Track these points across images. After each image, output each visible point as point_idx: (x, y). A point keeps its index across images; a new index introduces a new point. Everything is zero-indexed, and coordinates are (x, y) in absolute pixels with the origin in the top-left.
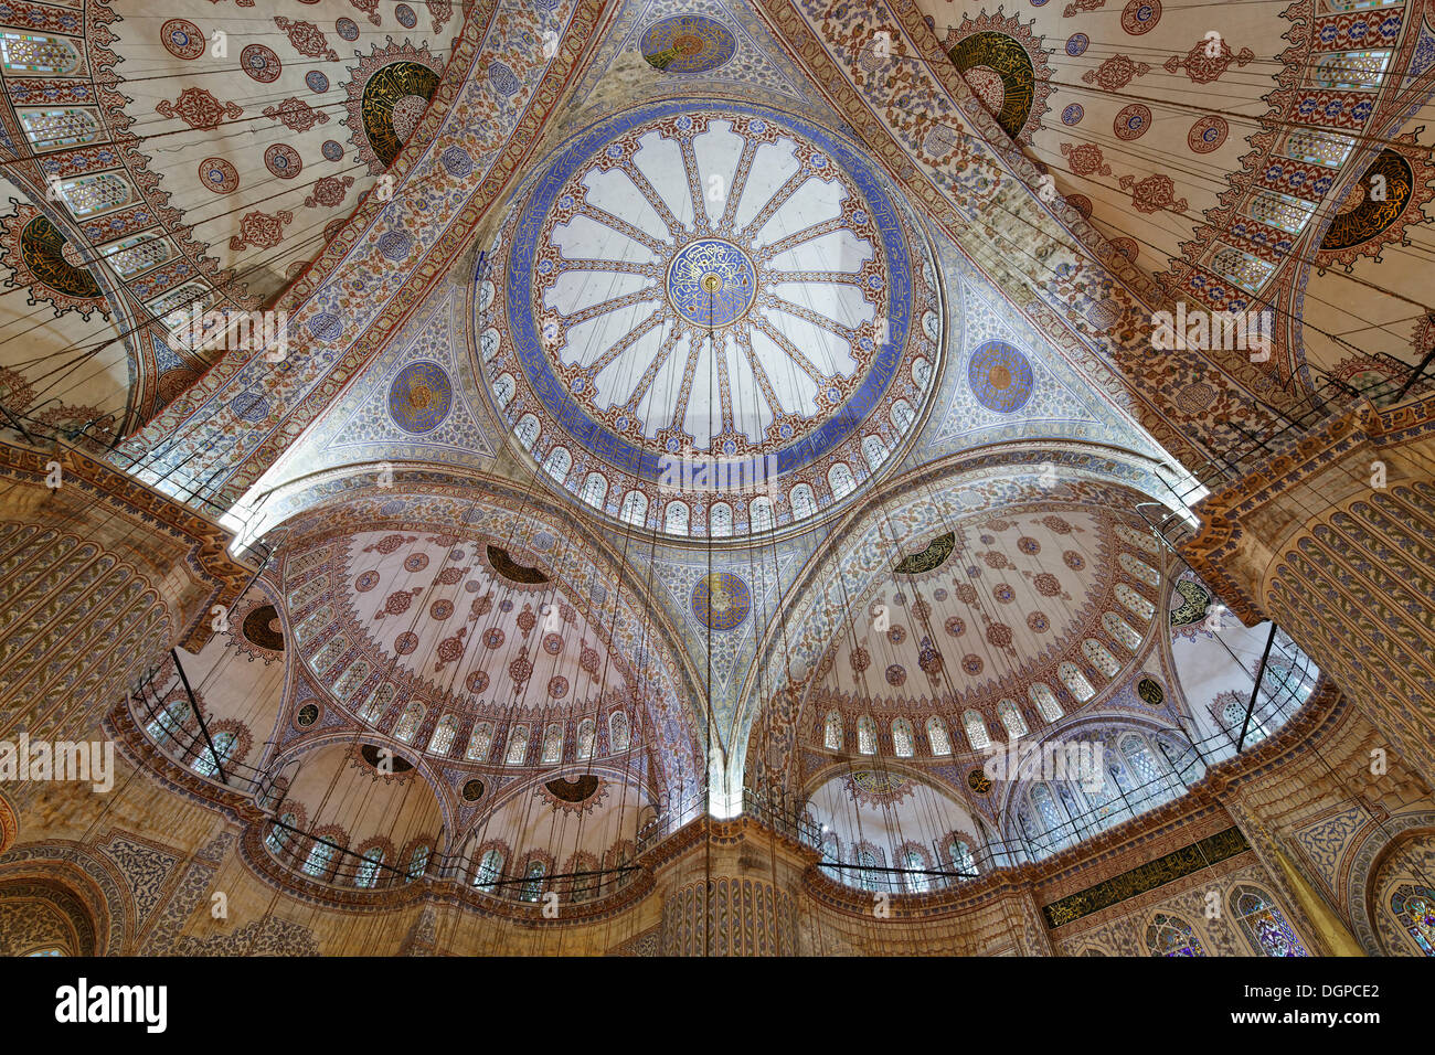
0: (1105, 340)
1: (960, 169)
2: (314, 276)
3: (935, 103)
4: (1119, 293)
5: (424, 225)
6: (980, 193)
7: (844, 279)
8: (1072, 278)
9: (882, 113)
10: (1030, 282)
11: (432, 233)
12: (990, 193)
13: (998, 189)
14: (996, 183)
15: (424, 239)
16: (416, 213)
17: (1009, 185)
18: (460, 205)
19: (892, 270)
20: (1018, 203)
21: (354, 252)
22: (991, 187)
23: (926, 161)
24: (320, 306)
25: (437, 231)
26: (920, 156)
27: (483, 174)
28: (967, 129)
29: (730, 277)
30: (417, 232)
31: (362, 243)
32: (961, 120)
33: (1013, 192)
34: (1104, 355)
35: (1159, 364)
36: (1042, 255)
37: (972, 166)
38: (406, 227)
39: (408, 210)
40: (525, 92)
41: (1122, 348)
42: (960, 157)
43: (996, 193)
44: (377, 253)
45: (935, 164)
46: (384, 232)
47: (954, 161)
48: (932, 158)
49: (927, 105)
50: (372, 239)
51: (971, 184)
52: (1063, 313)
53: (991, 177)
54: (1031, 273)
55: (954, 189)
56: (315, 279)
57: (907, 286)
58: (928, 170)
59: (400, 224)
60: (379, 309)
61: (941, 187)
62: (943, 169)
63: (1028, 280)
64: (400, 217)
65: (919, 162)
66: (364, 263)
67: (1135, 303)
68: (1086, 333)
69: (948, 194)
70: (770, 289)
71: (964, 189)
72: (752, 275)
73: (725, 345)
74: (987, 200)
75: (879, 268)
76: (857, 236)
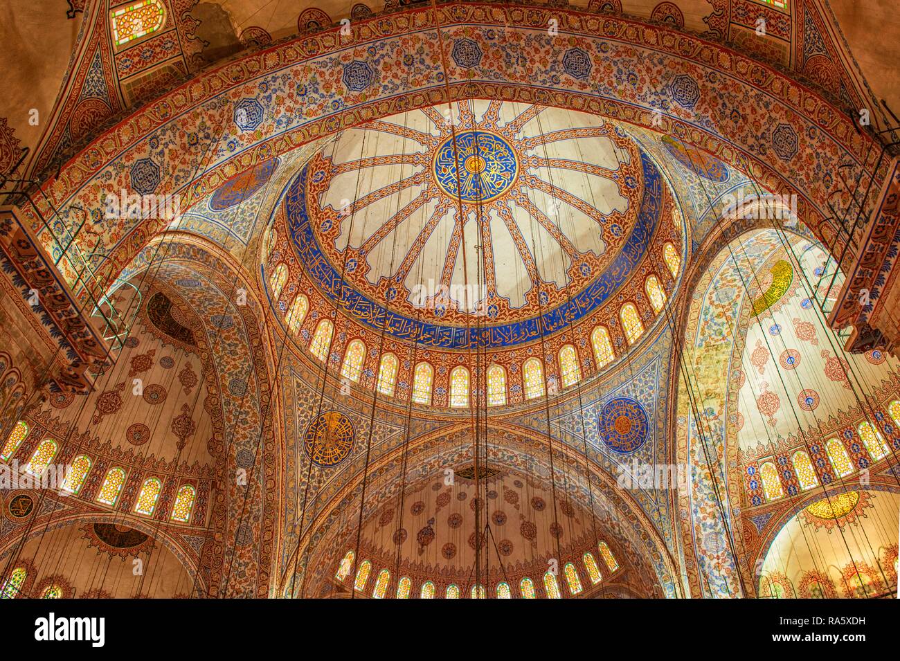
0: (698, 469)
1: (719, 316)
2: (271, 59)
4: (721, 448)
5: (395, 76)
6: (714, 336)
8: (709, 420)
10: (691, 405)
11: (396, 87)
12: (717, 341)
13: (723, 342)
14: (724, 338)
15: (385, 87)
16: (398, 64)
17: (727, 345)
18: (436, 83)
19: (603, 276)
20: (722, 357)
21: (321, 59)
22: (720, 337)
23: (710, 299)
24: (257, 91)
25: (401, 89)
26: (711, 293)
27: (476, 78)
28: (740, 300)
29: (492, 173)
30: (385, 78)
31: (334, 56)
33: (725, 349)
34: (691, 478)
36: (709, 395)
37: (724, 320)
38: (380, 68)
39: (394, 56)
40: (584, 86)
41: (701, 481)
42: (724, 310)
43: (719, 343)
44: (339, 72)
45: (712, 303)
46: (360, 59)
47: (720, 309)
48: (714, 299)
49: (741, 278)
50: (345, 58)
51: (715, 328)
52: (691, 436)
53: (725, 333)
54: (696, 400)
55: (706, 322)
56: (270, 63)
57: (605, 296)
58: (707, 302)
59: (377, 62)
60: (302, 121)
61: (703, 317)
62: (712, 309)
63: (692, 401)
64: (383, 56)
65: (707, 296)
66: (322, 74)
67: (723, 460)
69: (702, 322)
70: (512, 204)
71: (710, 327)
72: (508, 184)
73: (446, 212)
74: (713, 343)
75: (596, 265)
76: (602, 236)
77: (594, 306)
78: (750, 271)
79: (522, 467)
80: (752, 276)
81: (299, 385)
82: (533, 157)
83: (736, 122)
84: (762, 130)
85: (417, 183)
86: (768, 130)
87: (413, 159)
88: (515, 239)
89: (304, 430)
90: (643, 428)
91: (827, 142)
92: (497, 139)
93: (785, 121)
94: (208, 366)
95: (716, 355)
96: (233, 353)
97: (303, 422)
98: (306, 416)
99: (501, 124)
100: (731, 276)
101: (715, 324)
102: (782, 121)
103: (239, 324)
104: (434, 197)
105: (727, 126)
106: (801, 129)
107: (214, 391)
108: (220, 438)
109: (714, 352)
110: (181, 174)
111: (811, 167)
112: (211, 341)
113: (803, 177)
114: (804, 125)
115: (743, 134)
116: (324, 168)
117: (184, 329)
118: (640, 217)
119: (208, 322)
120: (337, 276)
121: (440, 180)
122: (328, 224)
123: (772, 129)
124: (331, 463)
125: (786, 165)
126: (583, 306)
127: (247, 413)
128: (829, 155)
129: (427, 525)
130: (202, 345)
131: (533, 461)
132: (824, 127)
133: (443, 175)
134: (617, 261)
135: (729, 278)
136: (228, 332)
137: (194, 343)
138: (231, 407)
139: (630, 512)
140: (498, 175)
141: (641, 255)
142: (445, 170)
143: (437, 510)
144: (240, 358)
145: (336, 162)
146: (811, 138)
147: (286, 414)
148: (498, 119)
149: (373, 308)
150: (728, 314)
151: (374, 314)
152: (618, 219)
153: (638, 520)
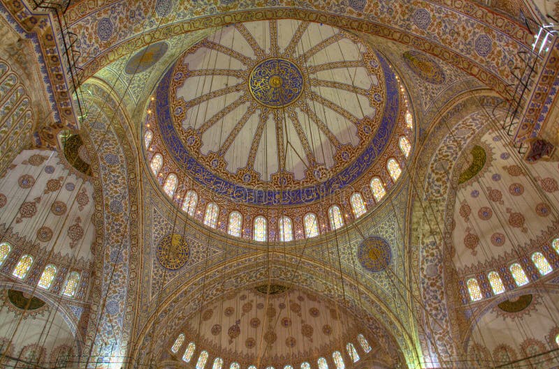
0: (426, 280)
1: (437, 180)
3: (454, 156)
4: (441, 267)
6: (434, 194)
7: (332, 139)
8: (432, 249)
9: (442, 145)
10: (421, 238)
12: (436, 197)
13: (440, 198)
14: (441, 195)
17: (444, 200)
19: (358, 160)
20: (441, 208)
22: (439, 195)
23: (432, 168)
26: (432, 164)
28: (451, 171)
29: (287, 88)
32: (452, 166)
33: (442, 203)
34: (422, 285)
35: (435, 303)
36: (432, 233)
37: (440, 183)
40: (360, 15)
41: (428, 288)
42: (441, 176)
43: (438, 199)
45: (433, 171)
47: (438, 176)
48: (434, 168)
49: (452, 154)
51: (436, 188)
52: (421, 259)
53: (442, 191)
54: (424, 235)
55: (429, 184)
57: (359, 173)
58: (430, 171)
61: (427, 180)
62: (433, 175)
63: (421, 236)
65: (430, 166)
67: (442, 275)
68: (422, 272)
69: (426, 184)
70: (297, 110)
71: (432, 188)
72: (297, 96)
73: (254, 112)
74: (434, 198)
75: (353, 153)
76: (357, 133)
77: (352, 180)
78: (458, 149)
79: (304, 284)
80: (460, 153)
81: (155, 212)
82: (315, 79)
83: (453, 36)
84: (469, 39)
85: (238, 90)
86: (473, 39)
87: (237, 74)
88: (299, 134)
89: (157, 243)
90: (388, 256)
91: (510, 42)
92: (292, 65)
93: (484, 34)
94: (99, 191)
95: (437, 206)
96: (116, 182)
97: (156, 237)
98: (158, 234)
99: (296, 55)
100: (446, 152)
101: (436, 185)
102: (482, 34)
103: (122, 162)
104: (248, 100)
105: (447, 39)
106: (494, 37)
107: (100, 209)
108: (100, 242)
109: (435, 205)
110: (123, 34)
111: (500, 58)
112: (102, 173)
113: (495, 64)
114: (496, 35)
115: (457, 43)
116: (182, 71)
117: (84, 164)
118: (383, 121)
119: (102, 159)
120: (181, 146)
121: (253, 90)
122: (179, 110)
123: (475, 39)
124: (173, 269)
125: (483, 59)
126: (344, 179)
127: (121, 225)
128: (511, 49)
129: (235, 324)
130: (96, 175)
131: (312, 278)
132: (509, 34)
133: (255, 87)
134: (367, 150)
135: (444, 154)
136: (115, 167)
137: (91, 174)
138: (110, 220)
139: (380, 309)
140: (290, 90)
141: (384, 145)
142: (256, 84)
143: (243, 315)
144: (120, 186)
145: (191, 68)
146: (500, 41)
147: (145, 230)
148: (294, 52)
149: (203, 171)
150: (443, 179)
151: (204, 176)
152: (368, 122)
153: (386, 314)
